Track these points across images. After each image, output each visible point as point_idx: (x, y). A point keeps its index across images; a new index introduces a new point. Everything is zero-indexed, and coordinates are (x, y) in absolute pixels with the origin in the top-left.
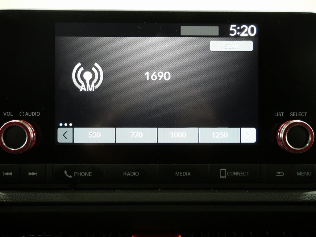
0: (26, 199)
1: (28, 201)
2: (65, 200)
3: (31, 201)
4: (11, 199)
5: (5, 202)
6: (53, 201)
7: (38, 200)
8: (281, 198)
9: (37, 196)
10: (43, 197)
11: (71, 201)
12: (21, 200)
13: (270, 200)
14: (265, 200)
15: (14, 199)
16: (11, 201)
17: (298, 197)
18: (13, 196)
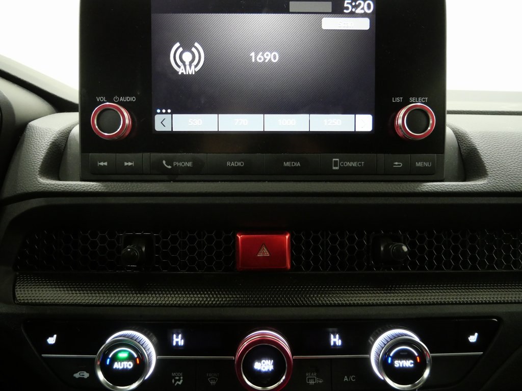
0: (122, 189)
1: (124, 191)
3: (127, 191)
7: (135, 190)
8: (398, 188)
9: (134, 186)
10: (140, 187)
11: (170, 191)
12: (117, 190)
13: (386, 191)
14: (381, 191)
15: (109, 189)
16: (106, 190)
17: (417, 187)
18: (108, 186)
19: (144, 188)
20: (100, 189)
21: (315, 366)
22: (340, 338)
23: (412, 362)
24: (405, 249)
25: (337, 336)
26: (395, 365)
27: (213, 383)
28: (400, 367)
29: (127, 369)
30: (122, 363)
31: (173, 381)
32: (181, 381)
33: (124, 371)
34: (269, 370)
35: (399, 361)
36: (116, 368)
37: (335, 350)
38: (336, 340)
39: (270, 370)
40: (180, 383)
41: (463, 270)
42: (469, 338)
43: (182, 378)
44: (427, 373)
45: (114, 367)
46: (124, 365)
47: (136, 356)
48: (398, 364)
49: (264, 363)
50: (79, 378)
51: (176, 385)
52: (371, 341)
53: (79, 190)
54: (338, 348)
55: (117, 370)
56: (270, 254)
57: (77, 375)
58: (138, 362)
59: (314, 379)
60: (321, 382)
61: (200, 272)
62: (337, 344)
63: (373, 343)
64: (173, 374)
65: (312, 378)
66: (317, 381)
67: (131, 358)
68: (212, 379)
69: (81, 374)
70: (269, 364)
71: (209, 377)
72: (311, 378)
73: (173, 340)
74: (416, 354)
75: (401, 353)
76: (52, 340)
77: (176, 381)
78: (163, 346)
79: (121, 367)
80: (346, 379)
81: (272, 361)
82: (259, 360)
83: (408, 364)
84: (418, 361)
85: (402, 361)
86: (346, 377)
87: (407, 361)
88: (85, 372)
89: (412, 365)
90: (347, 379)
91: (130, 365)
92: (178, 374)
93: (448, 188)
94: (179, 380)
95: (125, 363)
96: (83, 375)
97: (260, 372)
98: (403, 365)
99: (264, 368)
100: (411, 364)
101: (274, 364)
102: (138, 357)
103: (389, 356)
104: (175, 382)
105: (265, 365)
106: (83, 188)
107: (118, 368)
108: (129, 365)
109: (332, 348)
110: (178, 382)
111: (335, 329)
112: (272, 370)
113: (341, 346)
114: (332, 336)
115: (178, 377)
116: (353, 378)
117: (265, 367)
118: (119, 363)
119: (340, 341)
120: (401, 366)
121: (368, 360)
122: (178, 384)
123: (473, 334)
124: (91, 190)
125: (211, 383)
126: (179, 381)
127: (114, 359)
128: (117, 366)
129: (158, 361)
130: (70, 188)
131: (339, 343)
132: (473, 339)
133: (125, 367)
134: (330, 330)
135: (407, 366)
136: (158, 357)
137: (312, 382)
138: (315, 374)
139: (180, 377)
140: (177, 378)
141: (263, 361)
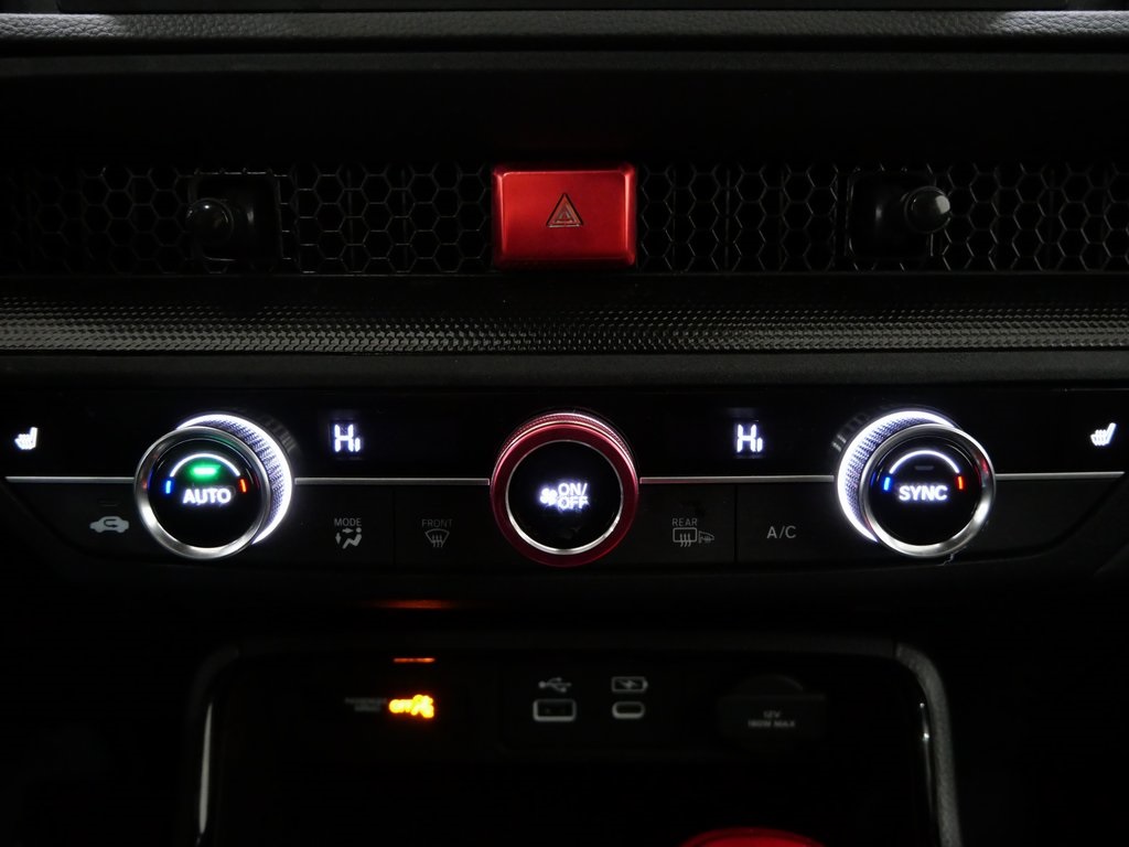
0: (172, 29)
1: (177, 34)
2: (287, 31)
3: (186, 34)
4: (129, 30)
5: (112, 38)
6: (251, 34)
7: (206, 31)
8: (938, 24)
9: (204, 22)
10: (220, 24)
11: (304, 35)
12: (158, 33)
13: (905, 32)
14: (889, 31)
15: (137, 32)
16: (127, 34)
17: (989, 22)
18: (132, 22)
19: (233, 27)
20: (110, 31)
21: (695, 503)
22: (760, 434)
23: (945, 488)
24: (943, 204)
25: (754, 429)
26: (901, 498)
27: (437, 541)
28: (911, 501)
29: (216, 505)
30: (205, 491)
31: (338, 538)
32: (359, 538)
33: (210, 510)
34: (576, 506)
35: (912, 488)
36: (189, 503)
37: (748, 462)
38: (749, 439)
39: (580, 507)
40: (356, 542)
41: (1088, 271)
42: (1093, 436)
43: (359, 530)
44: (982, 512)
45: (185, 501)
46: (209, 495)
47: (237, 473)
48: (907, 493)
49: (564, 489)
50: (105, 532)
51: (345, 546)
52: (840, 442)
53: (53, 35)
54: (753, 457)
55: (192, 508)
56: (582, 223)
57: (99, 526)
58: (244, 489)
59: (692, 533)
60: (708, 539)
61: (399, 274)
62: (753, 449)
63: (845, 447)
64: (338, 522)
65: (687, 532)
66: (698, 539)
67: (225, 479)
68: (435, 533)
69: (109, 523)
70: (578, 492)
71: (427, 528)
72: (683, 532)
73: (333, 438)
74: (957, 470)
75: (918, 468)
76: (27, 441)
77: (345, 537)
78: (311, 455)
79: (203, 501)
80: (772, 533)
81: (586, 485)
82: (553, 482)
83: (934, 493)
84: (961, 487)
85: (919, 487)
86: (772, 528)
87: (932, 487)
88: (118, 519)
89: (944, 497)
90: (775, 534)
91: (224, 496)
92: (350, 521)
93: (1077, 26)
94: (353, 536)
95: (212, 491)
96: (114, 526)
97: (553, 510)
98: (920, 496)
99: (564, 502)
100: (942, 493)
101: (590, 493)
102: (244, 476)
103: (885, 474)
104: (343, 541)
105: (567, 496)
106: (65, 28)
107: (193, 502)
108: (222, 496)
109: (740, 457)
110: (349, 541)
111: (749, 411)
112: (585, 507)
113: (762, 452)
114: (740, 429)
115: (349, 527)
116: (791, 532)
117: (567, 499)
118: (197, 491)
119: (760, 441)
120: (915, 498)
121: (832, 486)
122: (350, 545)
123: (1104, 427)
124: (86, 34)
125: (434, 542)
126: (353, 539)
127: (184, 481)
128: (191, 497)
129: (299, 491)
130: (28, 29)
131: (757, 445)
132: (1102, 437)
133: (213, 501)
134: (737, 411)
135: (931, 498)
136: (296, 479)
137: (686, 541)
138: (695, 521)
139: (354, 528)
140: (348, 531)
141: (561, 485)
